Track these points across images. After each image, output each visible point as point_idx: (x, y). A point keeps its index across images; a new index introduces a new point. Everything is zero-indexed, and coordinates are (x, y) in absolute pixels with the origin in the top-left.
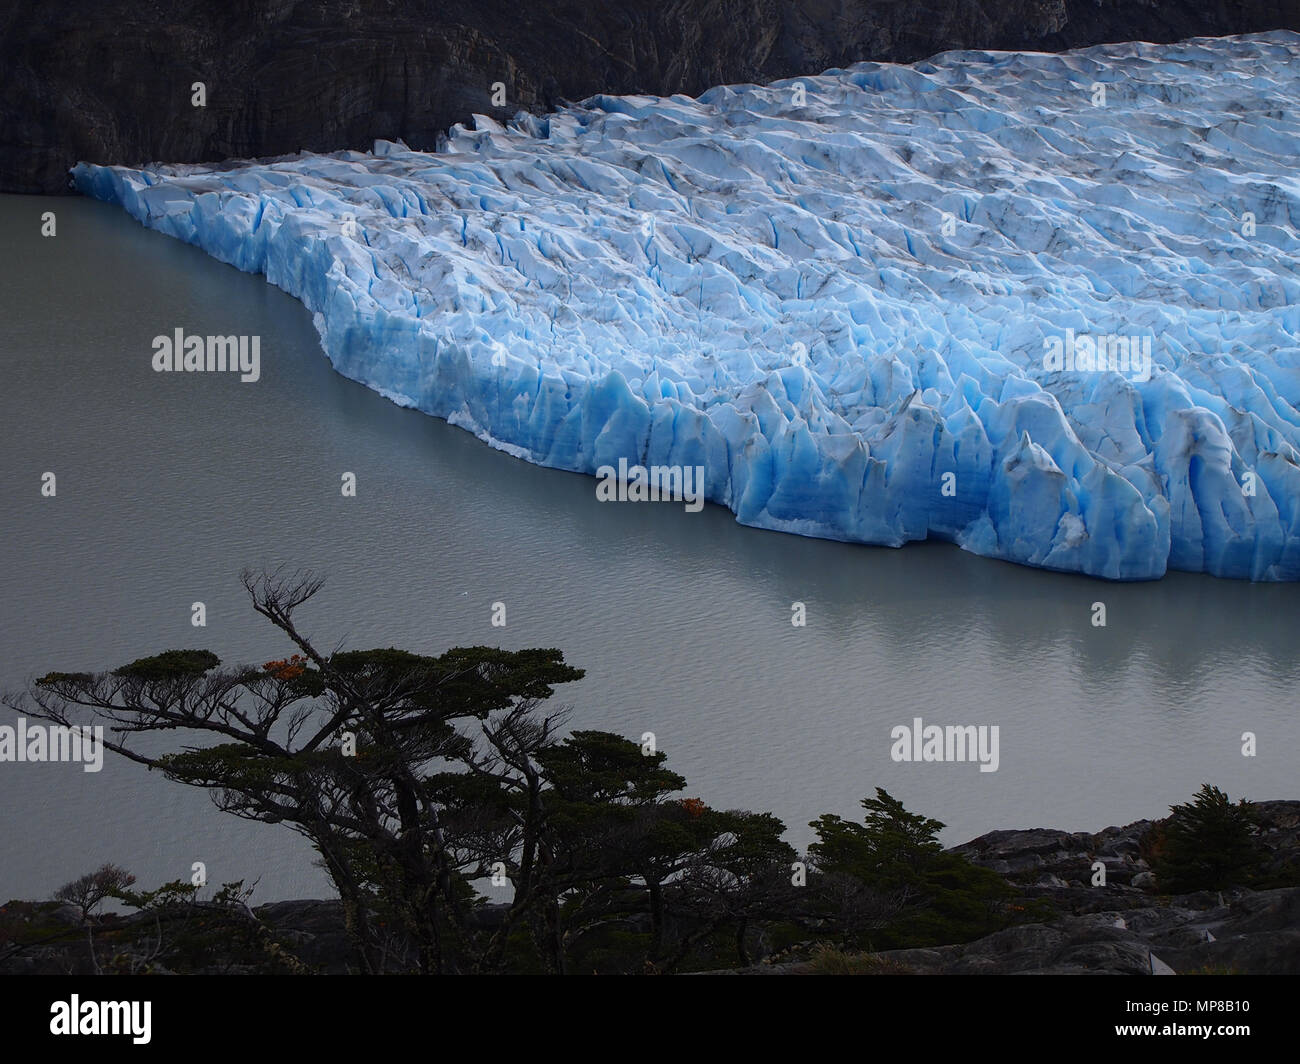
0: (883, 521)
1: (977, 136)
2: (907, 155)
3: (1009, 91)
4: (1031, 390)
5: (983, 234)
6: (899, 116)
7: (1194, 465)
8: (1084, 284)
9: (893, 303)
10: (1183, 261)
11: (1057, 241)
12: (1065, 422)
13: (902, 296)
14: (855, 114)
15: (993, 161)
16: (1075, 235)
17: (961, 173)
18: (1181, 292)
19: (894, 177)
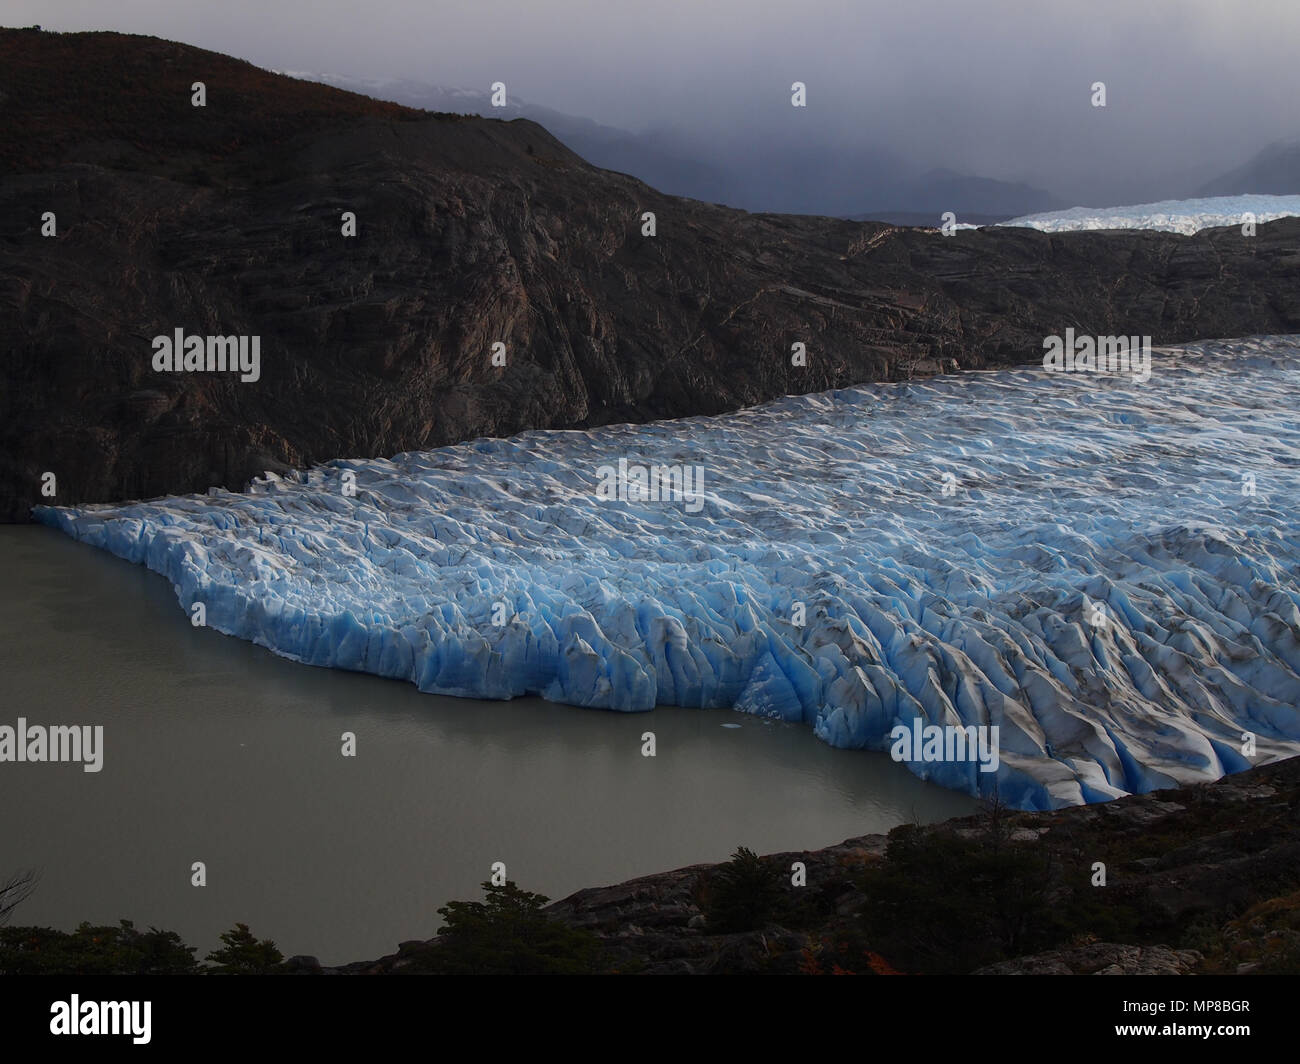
0: (500, 686)
1: (543, 475)
2: (506, 486)
3: (559, 451)
4: (577, 610)
5: (548, 527)
6: (500, 466)
7: (668, 647)
8: (604, 553)
9: (501, 567)
10: (657, 538)
11: (588, 530)
12: (597, 626)
13: (506, 562)
14: (476, 465)
15: (552, 488)
16: (598, 526)
17: (535, 496)
18: (655, 555)
19: (499, 499)
